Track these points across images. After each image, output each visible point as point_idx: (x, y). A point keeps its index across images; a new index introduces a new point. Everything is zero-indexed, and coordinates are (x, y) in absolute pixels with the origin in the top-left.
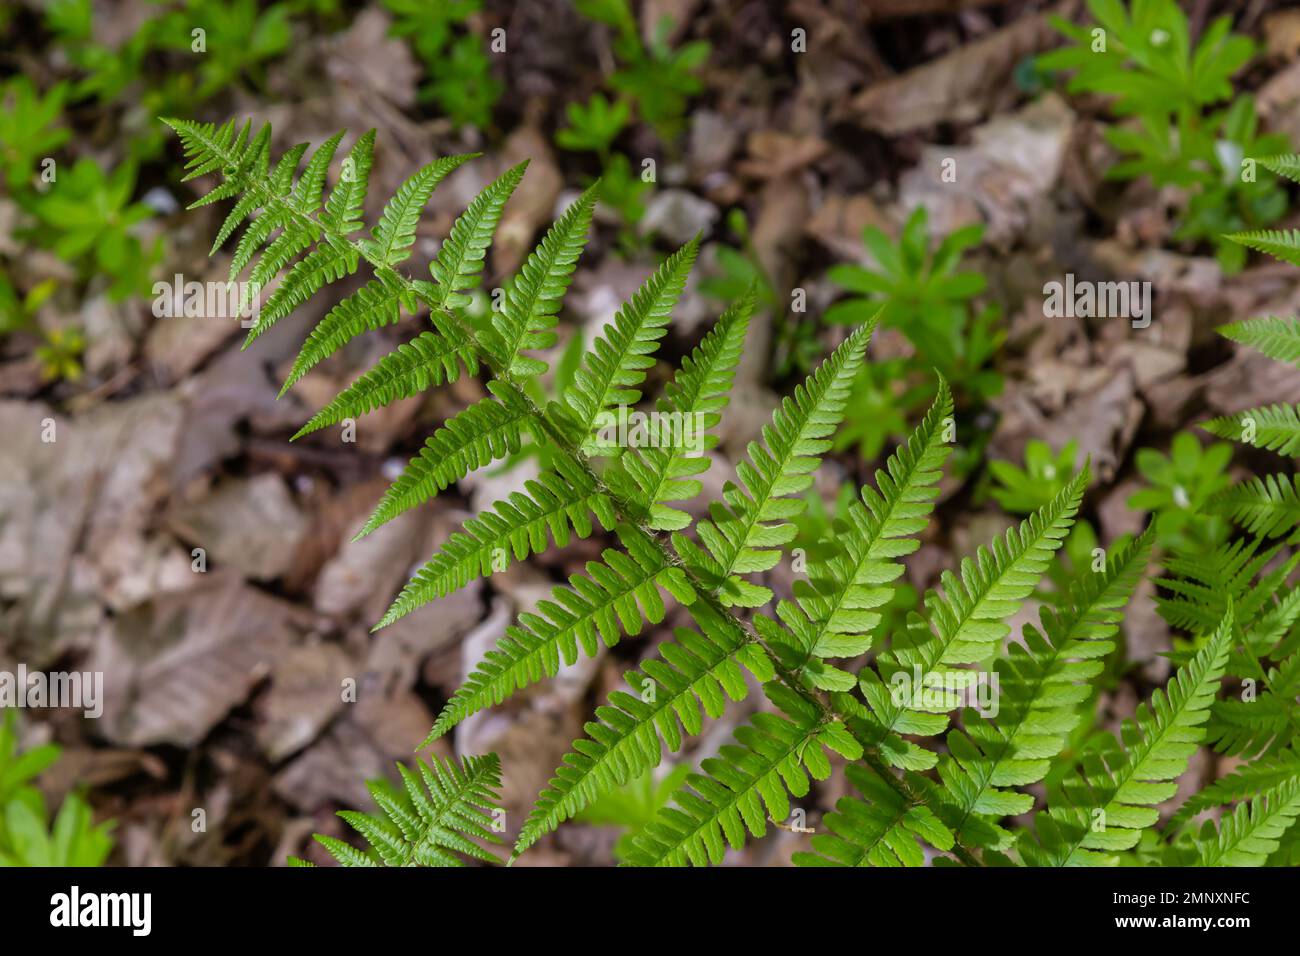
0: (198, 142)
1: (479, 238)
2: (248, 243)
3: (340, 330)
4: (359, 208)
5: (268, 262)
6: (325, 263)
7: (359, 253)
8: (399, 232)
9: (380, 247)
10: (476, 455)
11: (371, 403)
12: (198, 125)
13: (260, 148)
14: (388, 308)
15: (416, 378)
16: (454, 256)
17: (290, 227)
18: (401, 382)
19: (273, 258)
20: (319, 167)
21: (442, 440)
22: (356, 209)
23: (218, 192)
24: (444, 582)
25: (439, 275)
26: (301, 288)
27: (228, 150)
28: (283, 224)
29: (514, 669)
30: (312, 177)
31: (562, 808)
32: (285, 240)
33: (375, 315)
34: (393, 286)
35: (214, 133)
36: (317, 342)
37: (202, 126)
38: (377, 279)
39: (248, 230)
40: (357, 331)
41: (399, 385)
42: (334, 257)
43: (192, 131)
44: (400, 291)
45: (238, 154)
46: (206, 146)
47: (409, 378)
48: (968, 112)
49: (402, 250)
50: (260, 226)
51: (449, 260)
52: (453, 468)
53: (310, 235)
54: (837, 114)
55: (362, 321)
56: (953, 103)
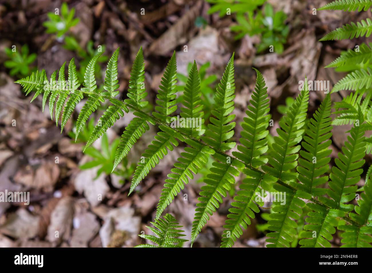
0: (26, 83)
1: (114, 74)
2: (51, 103)
3: (85, 116)
4: (77, 80)
5: (58, 106)
6: (74, 99)
7: (83, 93)
8: (91, 81)
9: (87, 88)
10: (137, 134)
11: (101, 132)
12: (24, 79)
13: (44, 77)
14: (97, 104)
15: (112, 120)
16: (109, 81)
17: (60, 94)
18: (108, 123)
19: (59, 104)
20: (62, 74)
21: (126, 134)
22: (76, 81)
23: (37, 94)
24: (143, 173)
25: (107, 89)
26: (70, 109)
27: (35, 81)
28: (58, 94)
29: (172, 191)
30: (61, 78)
31: (201, 225)
32: (60, 98)
33: (93, 107)
34: (95, 97)
35: (29, 79)
36: (80, 121)
37: (25, 78)
38: (90, 97)
39: (50, 100)
40: (90, 114)
41: (108, 124)
42: (76, 96)
43: (23, 81)
44: (98, 98)
45: (38, 81)
46: (29, 83)
47: (110, 120)
48: (183, 41)
49: (94, 86)
50: (52, 98)
51: (108, 83)
52: (132, 140)
53: (67, 94)
54: (147, 54)
55: (90, 110)
56: (178, 39)
